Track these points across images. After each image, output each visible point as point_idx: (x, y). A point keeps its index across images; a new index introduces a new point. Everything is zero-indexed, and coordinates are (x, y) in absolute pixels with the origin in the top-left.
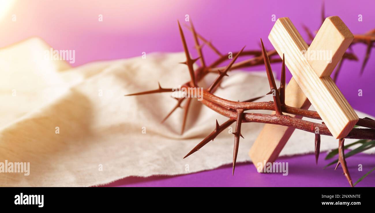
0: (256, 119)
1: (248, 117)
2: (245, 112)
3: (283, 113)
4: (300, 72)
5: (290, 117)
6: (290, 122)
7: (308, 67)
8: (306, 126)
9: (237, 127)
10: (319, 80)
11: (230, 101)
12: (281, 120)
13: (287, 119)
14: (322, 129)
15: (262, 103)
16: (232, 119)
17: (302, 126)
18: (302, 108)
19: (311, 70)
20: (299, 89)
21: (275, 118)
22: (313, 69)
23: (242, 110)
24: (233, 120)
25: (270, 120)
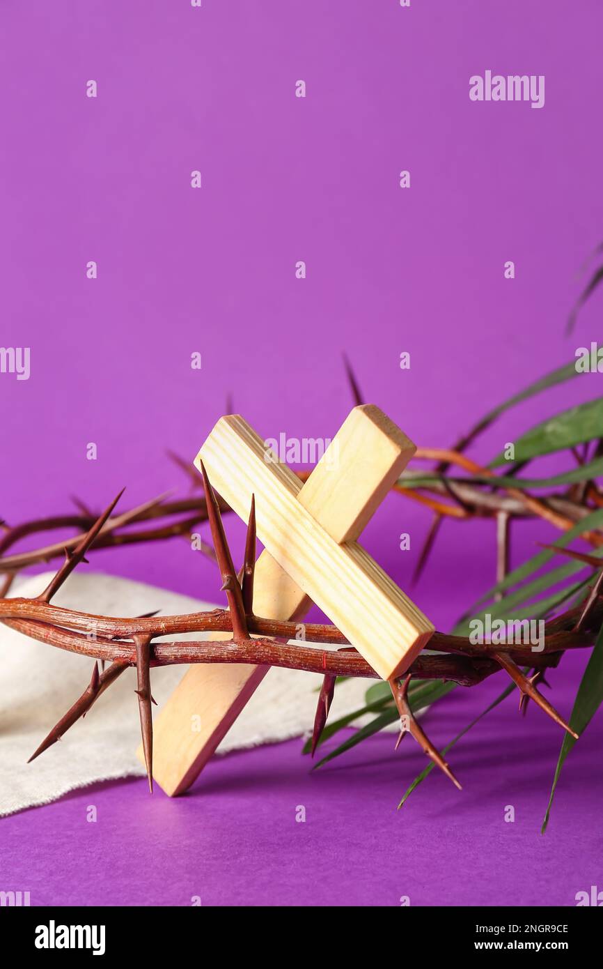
0: (186, 656)
1: (163, 652)
2: (154, 641)
3: (252, 636)
4: (286, 536)
5: (268, 641)
6: (271, 654)
7: (309, 523)
8: (310, 659)
9: (140, 678)
10: (339, 549)
11: (113, 619)
12: (251, 652)
13: (263, 647)
14: (348, 663)
15: (196, 616)
16: (122, 661)
17: (301, 659)
18: (291, 620)
19: (315, 529)
20: (283, 575)
21: (233, 647)
22: (321, 526)
23: (147, 636)
24: (124, 662)
25: (222, 654)
